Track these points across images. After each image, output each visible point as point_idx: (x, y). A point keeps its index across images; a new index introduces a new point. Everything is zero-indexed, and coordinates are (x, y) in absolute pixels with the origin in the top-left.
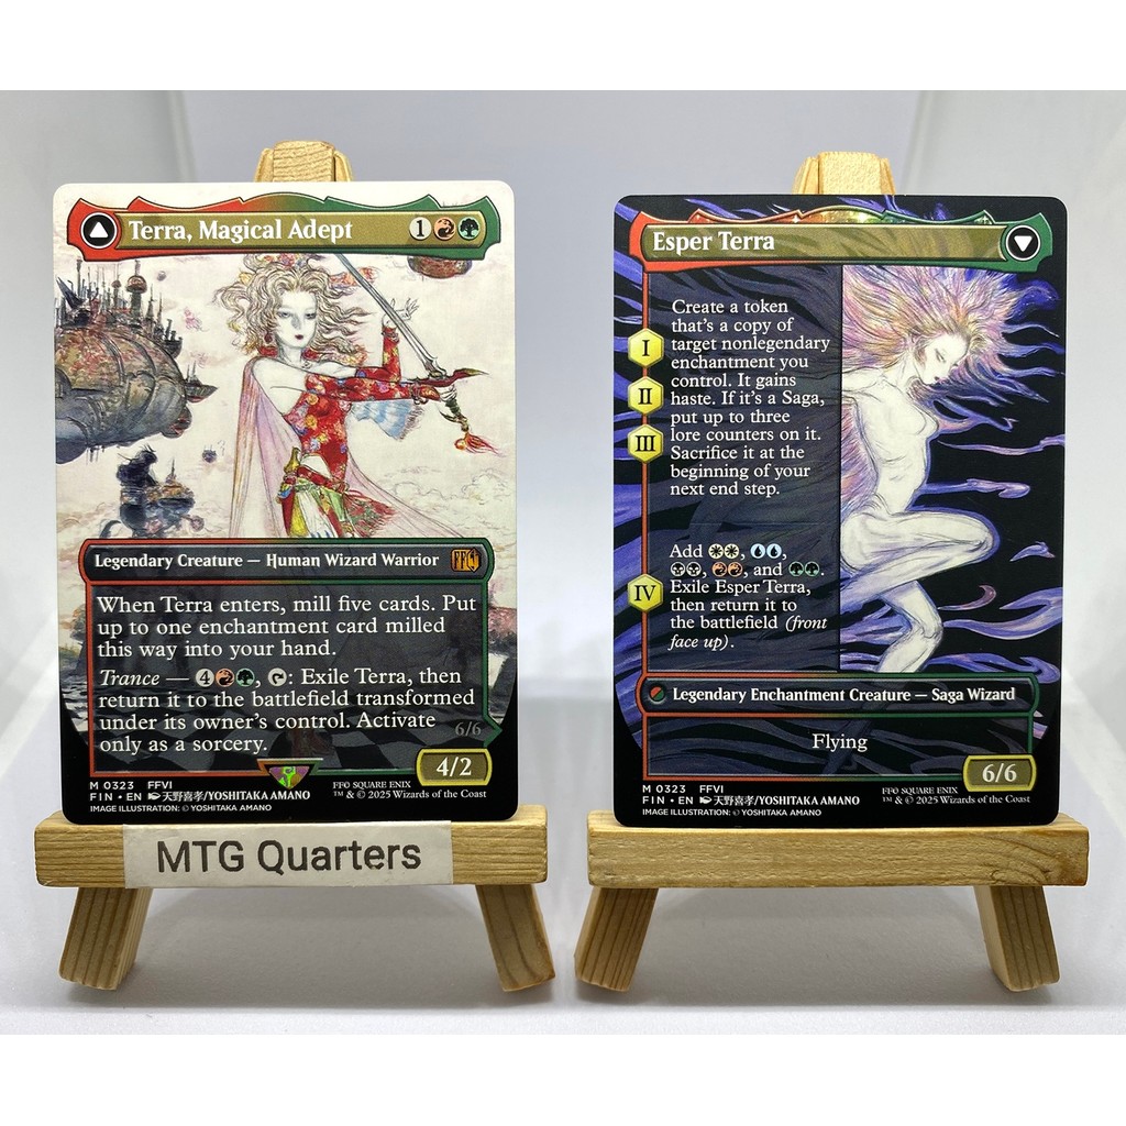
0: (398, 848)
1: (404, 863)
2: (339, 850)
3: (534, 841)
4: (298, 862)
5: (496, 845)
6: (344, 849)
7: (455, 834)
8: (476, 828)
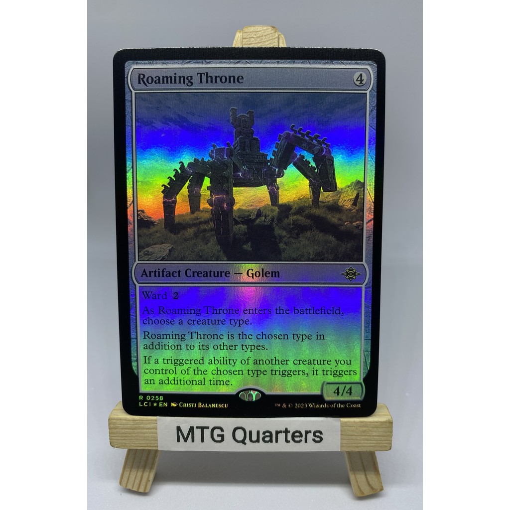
2: (277, 433)
6: (280, 432)
8: (354, 422)
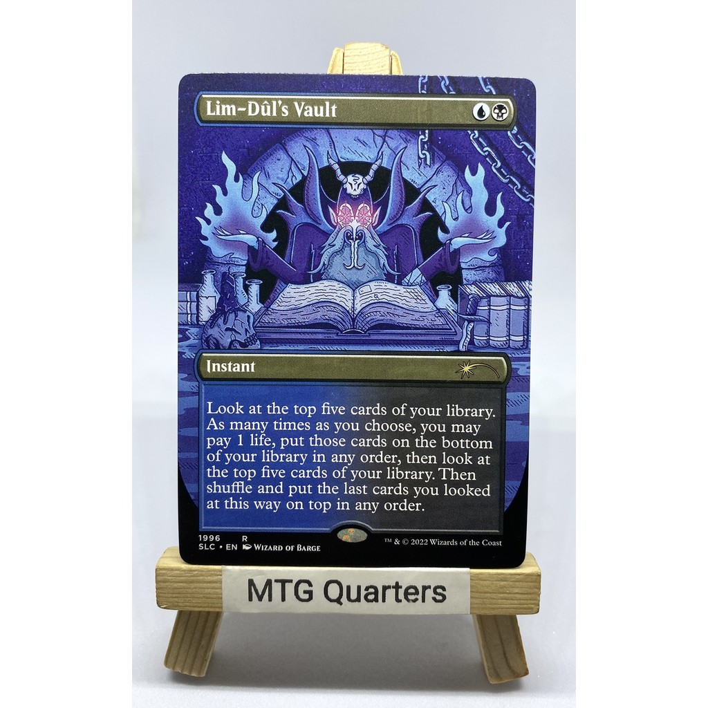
0: (430, 587)
1: (434, 599)
2: (385, 588)
3: (531, 584)
4: (354, 595)
5: (503, 587)
6: (389, 587)
7: (473, 578)
8: (489, 574)
